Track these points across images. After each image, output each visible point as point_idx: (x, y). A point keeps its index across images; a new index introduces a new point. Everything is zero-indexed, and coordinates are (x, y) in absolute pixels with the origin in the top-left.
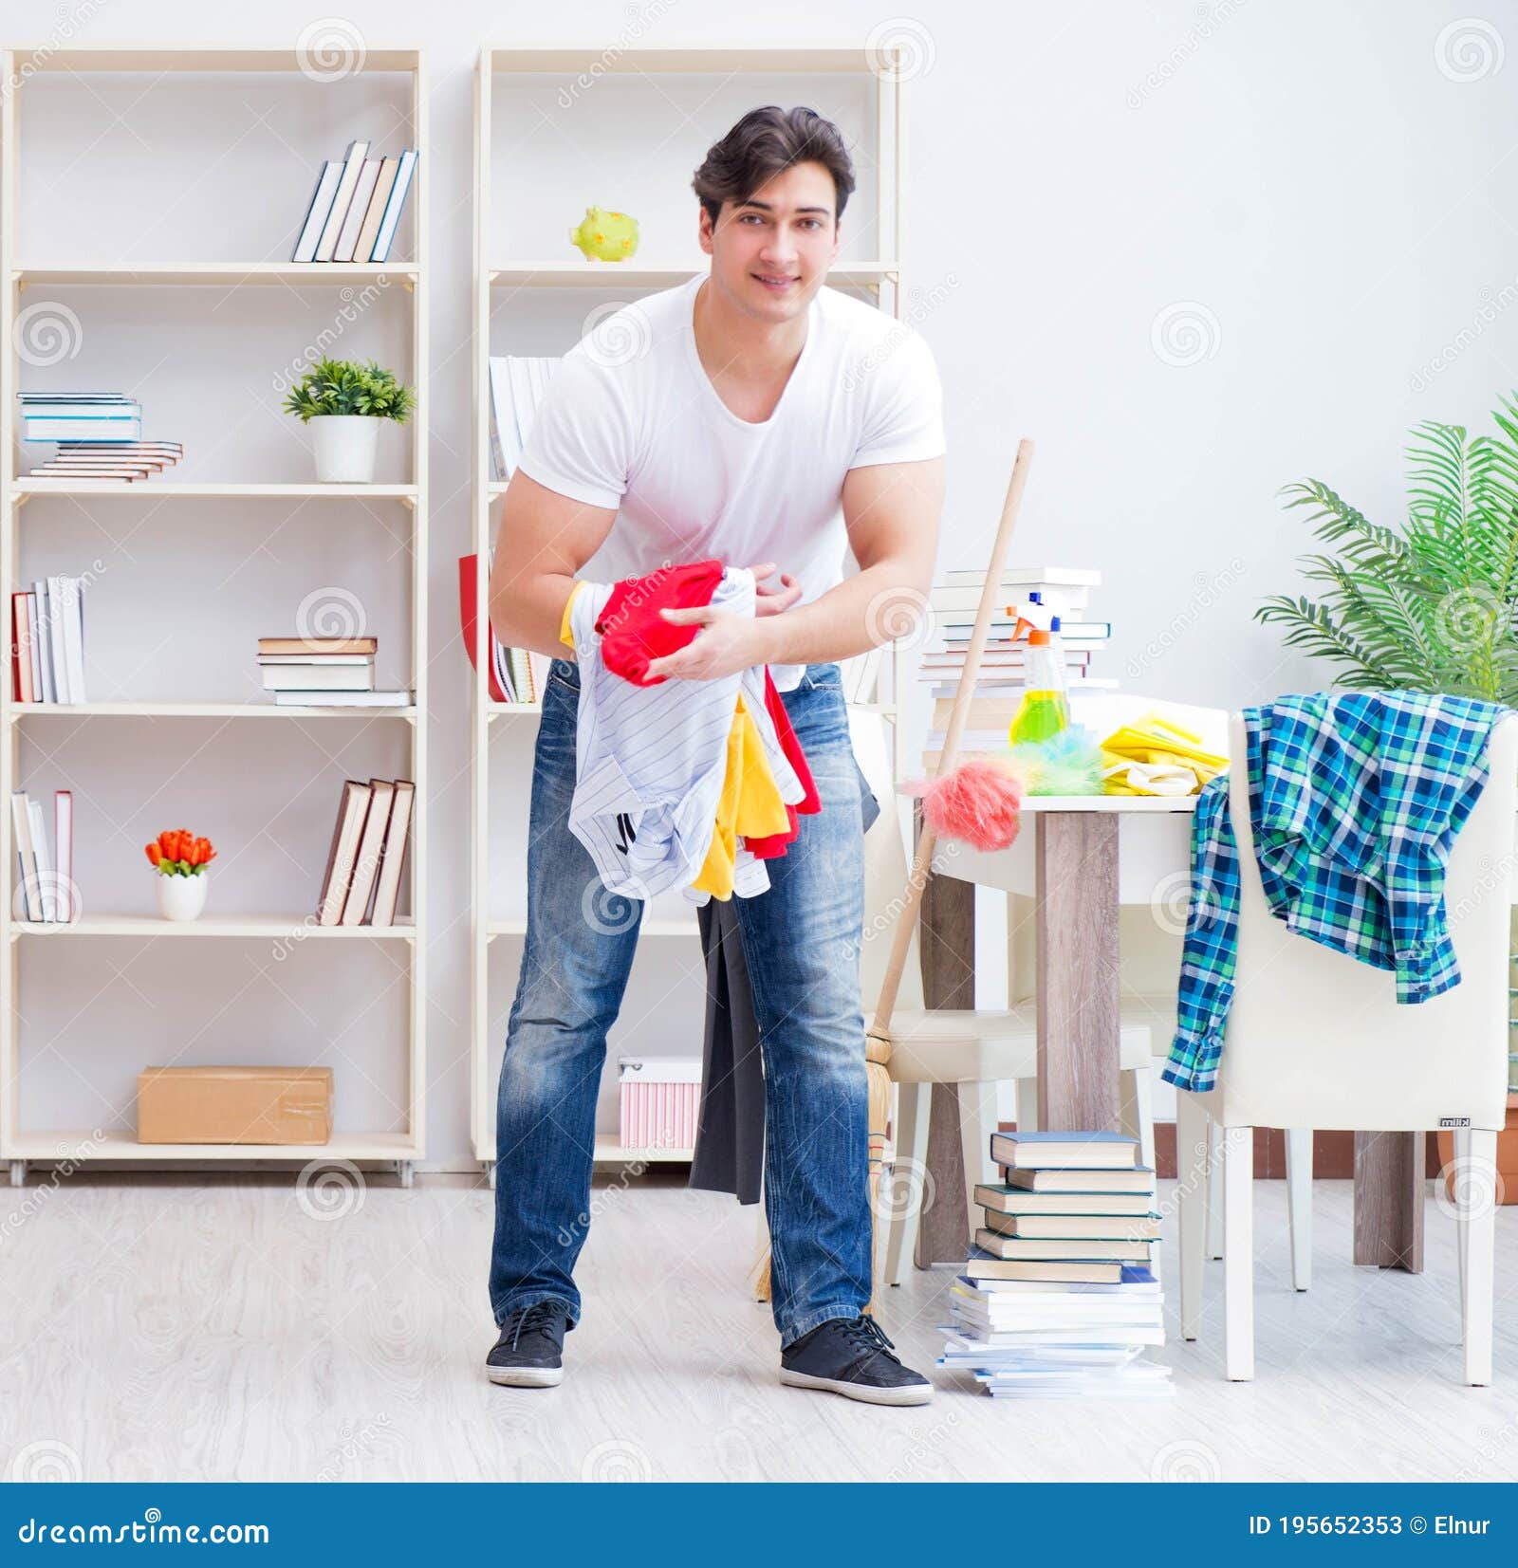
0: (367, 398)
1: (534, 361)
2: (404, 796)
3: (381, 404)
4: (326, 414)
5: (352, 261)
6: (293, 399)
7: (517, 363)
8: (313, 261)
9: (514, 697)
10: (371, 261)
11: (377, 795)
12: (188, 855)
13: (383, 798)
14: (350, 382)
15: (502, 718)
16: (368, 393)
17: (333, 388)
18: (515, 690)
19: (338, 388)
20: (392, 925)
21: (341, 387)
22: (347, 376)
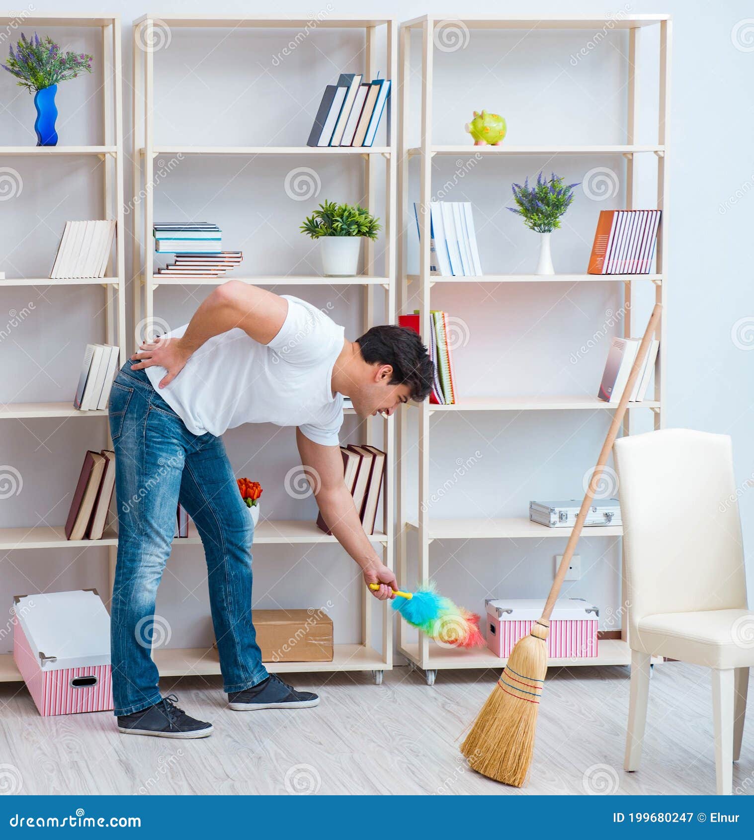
0: (356, 226)
1: (455, 204)
2: (380, 460)
3: (365, 229)
4: (331, 235)
5: (351, 146)
6: (307, 225)
7: (446, 205)
8: (329, 145)
9: (444, 402)
10: (363, 146)
11: (364, 459)
12: (252, 495)
13: (367, 460)
14: (348, 217)
15: (437, 413)
16: (357, 223)
17: (338, 221)
18: (444, 397)
19: (341, 220)
20: (372, 534)
21: (343, 220)
22: (346, 214)
